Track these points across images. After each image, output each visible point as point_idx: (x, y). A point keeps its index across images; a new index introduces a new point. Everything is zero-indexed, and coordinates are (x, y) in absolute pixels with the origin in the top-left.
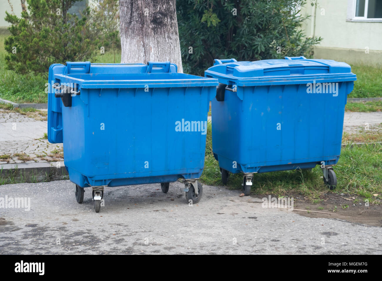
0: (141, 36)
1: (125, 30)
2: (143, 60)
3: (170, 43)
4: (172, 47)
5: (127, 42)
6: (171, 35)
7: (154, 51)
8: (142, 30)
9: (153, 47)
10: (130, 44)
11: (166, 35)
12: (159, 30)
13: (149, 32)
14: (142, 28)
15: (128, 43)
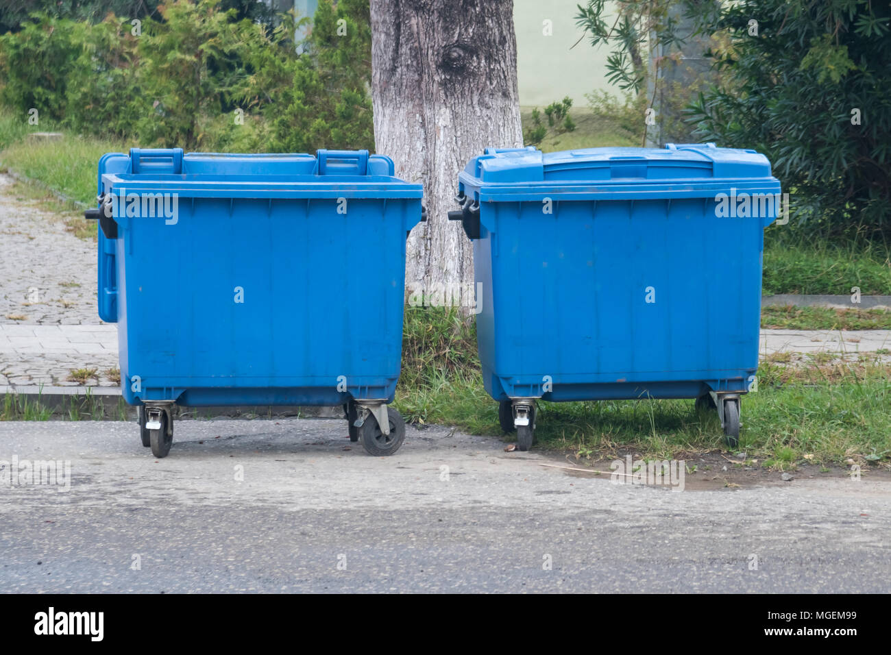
0: (417, 100)
1: (381, 87)
2: (421, 159)
3: (486, 119)
4: (491, 127)
5: (384, 115)
6: (487, 99)
7: (445, 136)
8: (419, 87)
9: (442, 128)
10: (392, 119)
11: (476, 99)
12: (457, 86)
13: (435, 91)
14: (419, 82)
15: (387, 118)
